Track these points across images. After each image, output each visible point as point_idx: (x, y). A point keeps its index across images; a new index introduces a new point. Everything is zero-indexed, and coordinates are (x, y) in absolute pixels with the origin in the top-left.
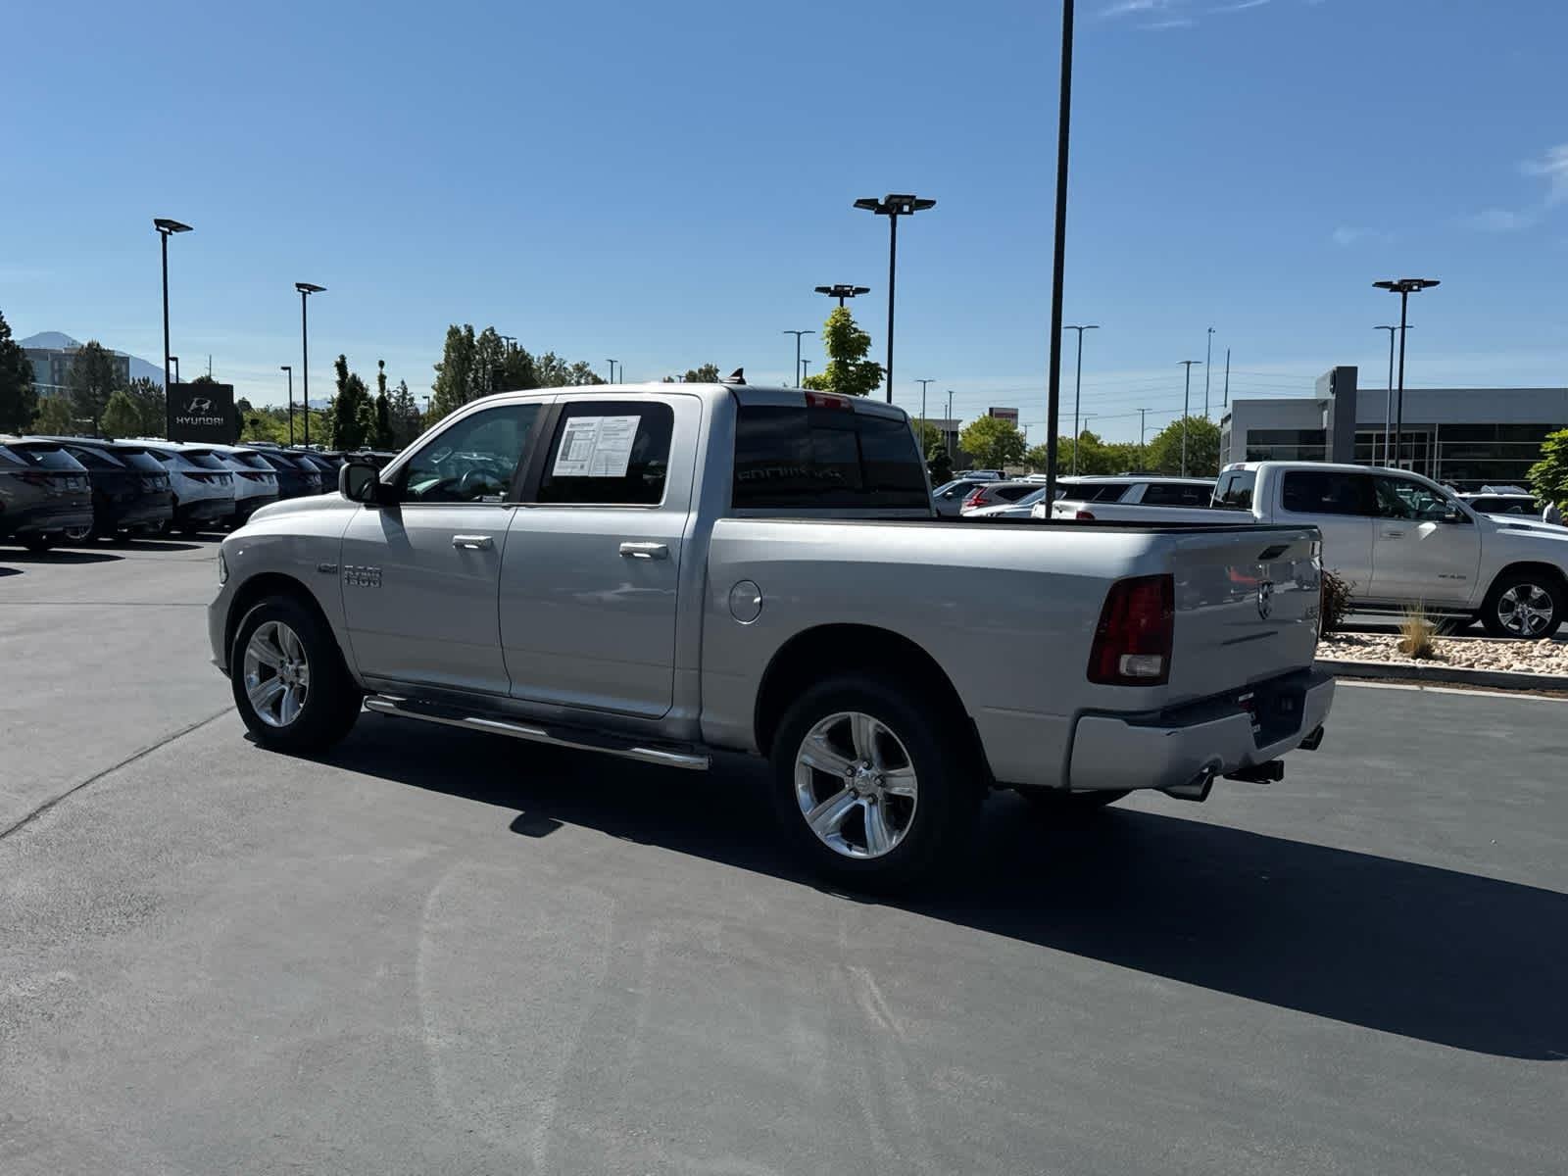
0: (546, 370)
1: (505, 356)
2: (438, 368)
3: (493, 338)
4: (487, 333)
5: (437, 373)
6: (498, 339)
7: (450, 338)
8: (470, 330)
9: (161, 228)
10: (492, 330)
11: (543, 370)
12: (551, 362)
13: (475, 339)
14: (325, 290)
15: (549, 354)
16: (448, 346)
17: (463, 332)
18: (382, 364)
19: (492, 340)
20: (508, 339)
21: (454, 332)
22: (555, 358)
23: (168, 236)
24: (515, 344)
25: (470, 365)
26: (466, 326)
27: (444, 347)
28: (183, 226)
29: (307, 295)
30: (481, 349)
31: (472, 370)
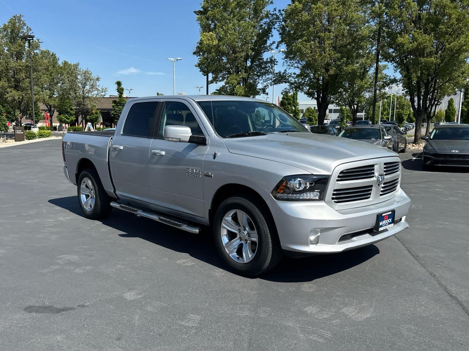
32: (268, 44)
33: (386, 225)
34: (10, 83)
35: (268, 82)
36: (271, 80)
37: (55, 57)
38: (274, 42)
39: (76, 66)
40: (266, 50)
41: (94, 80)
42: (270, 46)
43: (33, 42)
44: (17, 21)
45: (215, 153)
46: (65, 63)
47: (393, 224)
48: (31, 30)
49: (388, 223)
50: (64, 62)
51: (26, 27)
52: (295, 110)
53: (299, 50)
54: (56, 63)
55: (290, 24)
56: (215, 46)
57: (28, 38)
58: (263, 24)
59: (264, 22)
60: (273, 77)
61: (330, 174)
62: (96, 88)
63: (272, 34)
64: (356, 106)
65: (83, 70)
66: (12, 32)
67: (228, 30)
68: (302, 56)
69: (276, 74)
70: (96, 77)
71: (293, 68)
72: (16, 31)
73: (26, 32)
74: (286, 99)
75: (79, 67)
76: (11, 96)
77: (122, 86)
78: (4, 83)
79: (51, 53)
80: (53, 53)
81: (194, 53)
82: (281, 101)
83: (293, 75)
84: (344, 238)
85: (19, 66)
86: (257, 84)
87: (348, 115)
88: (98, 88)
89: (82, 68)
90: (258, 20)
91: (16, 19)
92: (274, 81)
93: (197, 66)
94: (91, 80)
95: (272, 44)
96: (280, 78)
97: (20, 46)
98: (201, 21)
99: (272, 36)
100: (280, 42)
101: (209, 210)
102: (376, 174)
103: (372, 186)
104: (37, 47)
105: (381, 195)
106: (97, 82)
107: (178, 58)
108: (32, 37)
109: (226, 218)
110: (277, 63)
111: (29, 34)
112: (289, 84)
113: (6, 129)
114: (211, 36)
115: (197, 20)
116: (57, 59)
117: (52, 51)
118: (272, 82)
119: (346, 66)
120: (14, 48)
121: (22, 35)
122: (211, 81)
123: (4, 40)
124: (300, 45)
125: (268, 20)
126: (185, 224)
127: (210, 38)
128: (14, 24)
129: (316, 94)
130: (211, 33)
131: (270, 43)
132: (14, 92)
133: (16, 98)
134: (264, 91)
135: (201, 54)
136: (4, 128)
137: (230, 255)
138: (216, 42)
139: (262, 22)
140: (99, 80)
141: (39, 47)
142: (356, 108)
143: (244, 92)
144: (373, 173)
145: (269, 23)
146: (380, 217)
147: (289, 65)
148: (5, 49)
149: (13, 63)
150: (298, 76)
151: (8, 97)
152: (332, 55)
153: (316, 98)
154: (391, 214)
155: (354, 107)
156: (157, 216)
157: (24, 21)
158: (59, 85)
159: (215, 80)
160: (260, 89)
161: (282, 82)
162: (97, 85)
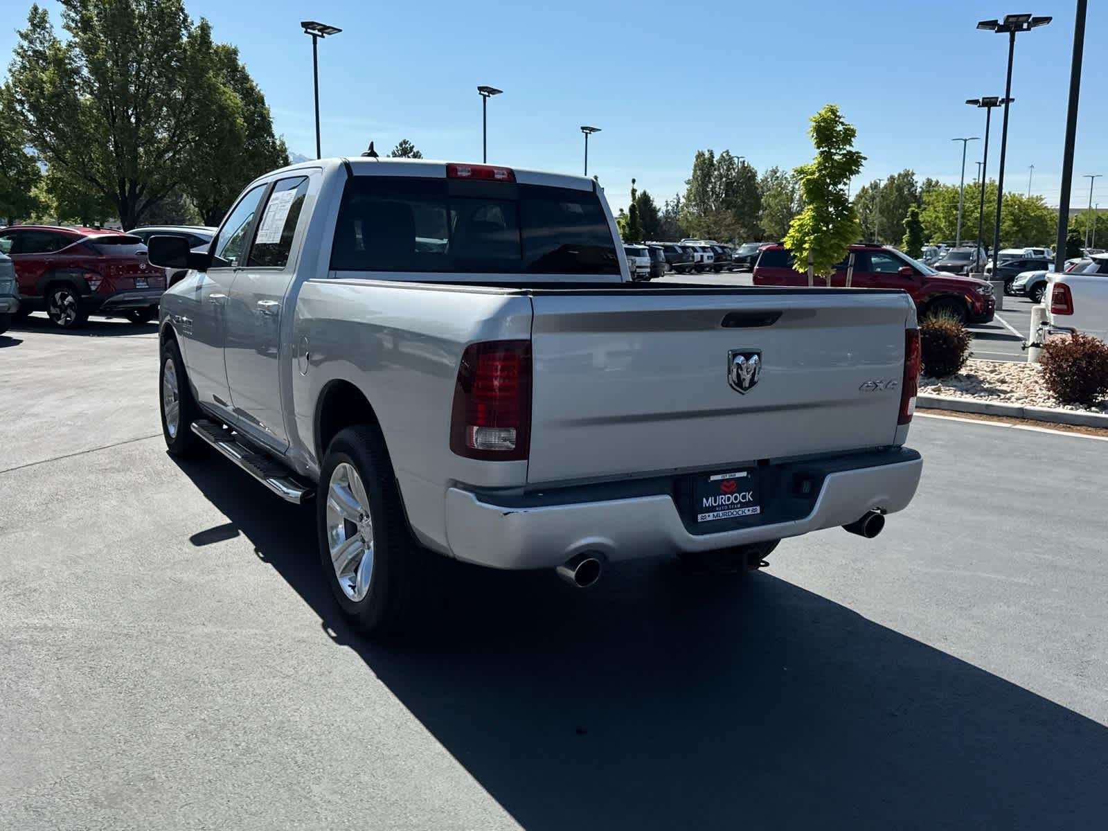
0: (772, 180)
1: (736, 170)
2: (688, 183)
3: (728, 158)
4: (724, 155)
5: (688, 186)
6: (731, 159)
7: (697, 160)
8: (711, 154)
9: (482, 92)
10: (727, 152)
11: (769, 180)
12: (776, 173)
13: (715, 160)
14: (600, 130)
15: (774, 168)
16: (695, 166)
17: (707, 155)
18: (634, 181)
19: (728, 160)
20: (738, 158)
21: (700, 155)
22: (778, 171)
23: (487, 98)
24: (744, 162)
25: (710, 178)
26: (708, 151)
27: (693, 167)
28: (496, 90)
29: (589, 135)
30: (719, 166)
31: (712, 182)
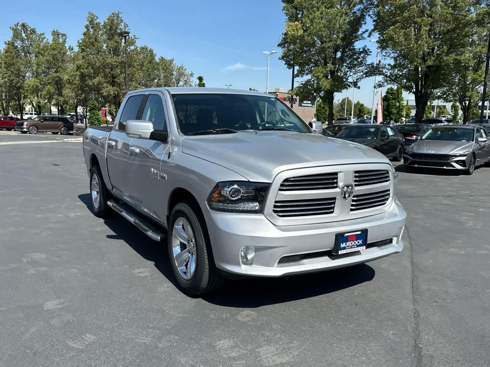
32: (359, 33)
33: (351, 248)
34: (106, 79)
35: (359, 74)
36: (363, 72)
37: (153, 53)
38: (367, 31)
39: (171, 61)
40: (357, 39)
41: (188, 76)
42: (362, 34)
43: (129, 38)
44: (115, 18)
45: (170, 152)
46: (162, 59)
47: (365, 247)
48: (128, 26)
49: (356, 245)
50: (160, 58)
51: (123, 23)
52: (399, 107)
53: (391, 38)
54: (154, 59)
55: (382, 10)
56: (300, 36)
57: (125, 35)
58: (356, 11)
59: (358, 9)
60: (365, 69)
61: (271, 182)
62: (190, 84)
63: (366, 21)
64: (467, 102)
65: (178, 66)
66: (111, 29)
67: (314, 19)
68: (395, 45)
69: (368, 65)
70: (190, 73)
71: (389, 58)
72: (114, 27)
73: (123, 29)
74: (390, 93)
75: (174, 63)
76: (107, 92)
77: (204, 81)
78: (101, 78)
79: (149, 49)
80: (151, 49)
81: (279, 45)
82: (385, 96)
83: (387, 66)
84: (285, 260)
85: (115, 62)
86: (348, 77)
87: (474, 113)
88: (191, 84)
89: (177, 63)
90: (351, 7)
91: (114, 16)
92: (366, 73)
93: (280, 59)
94: (185, 75)
95: (364, 32)
96: (374, 70)
97: (116, 42)
98: (288, 10)
99: (365, 24)
100: (373, 30)
101: (167, 216)
102: (341, 184)
103: (335, 199)
104: (133, 43)
105: (352, 210)
106: (191, 78)
107: (273, 52)
108: (128, 33)
109: (176, 226)
110: (371, 54)
111: (126, 30)
112: (383, 76)
113: (99, 123)
114: (296, 25)
115: (284, 9)
116: (154, 55)
117: (149, 47)
118: (363, 74)
119: (447, 55)
120: (112, 44)
121: (119, 31)
122: (296, 75)
123: (103, 37)
124: (392, 33)
125: (362, 6)
126: (151, 230)
127: (295, 28)
128: (113, 20)
129: (414, 87)
130: (296, 23)
131: (363, 32)
132: (110, 88)
133: (112, 93)
134: (355, 84)
135: (286, 45)
136: (97, 122)
137: (178, 269)
138: (301, 32)
139: (355, 8)
140: (193, 76)
141: (134, 43)
142: (467, 105)
143: (329, 86)
144: (337, 183)
145: (363, 9)
146: (340, 238)
147: (384, 56)
148: (103, 46)
149: (111, 60)
150: (394, 67)
151: (104, 92)
152: (430, 43)
153: (414, 93)
154: (360, 234)
155: (465, 104)
156: (134, 218)
157: (121, 17)
158: (156, 81)
159: (301, 73)
160: (351, 83)
161: (375, 75)
162: (191, 81)
